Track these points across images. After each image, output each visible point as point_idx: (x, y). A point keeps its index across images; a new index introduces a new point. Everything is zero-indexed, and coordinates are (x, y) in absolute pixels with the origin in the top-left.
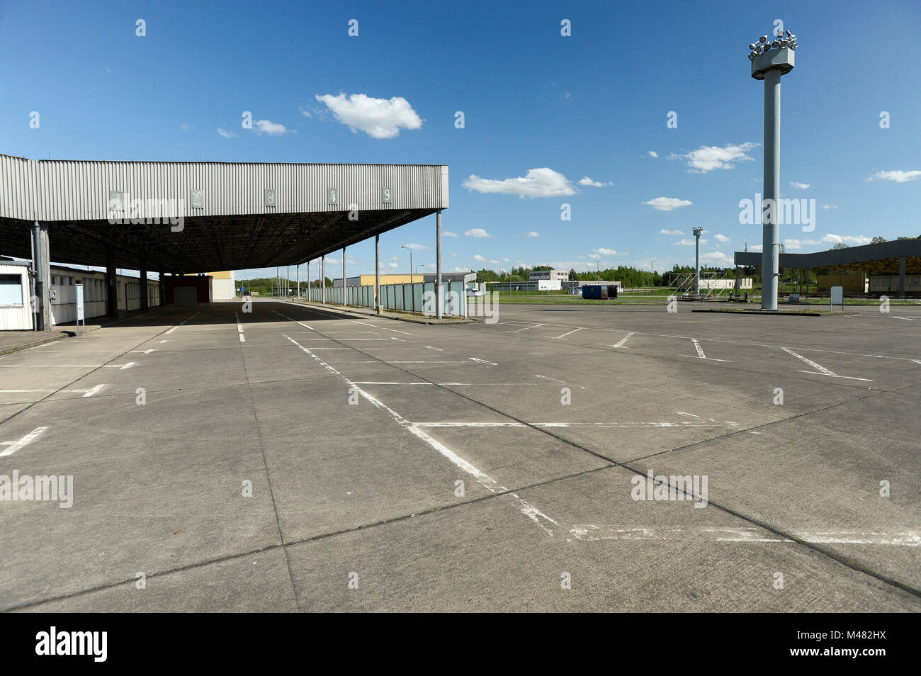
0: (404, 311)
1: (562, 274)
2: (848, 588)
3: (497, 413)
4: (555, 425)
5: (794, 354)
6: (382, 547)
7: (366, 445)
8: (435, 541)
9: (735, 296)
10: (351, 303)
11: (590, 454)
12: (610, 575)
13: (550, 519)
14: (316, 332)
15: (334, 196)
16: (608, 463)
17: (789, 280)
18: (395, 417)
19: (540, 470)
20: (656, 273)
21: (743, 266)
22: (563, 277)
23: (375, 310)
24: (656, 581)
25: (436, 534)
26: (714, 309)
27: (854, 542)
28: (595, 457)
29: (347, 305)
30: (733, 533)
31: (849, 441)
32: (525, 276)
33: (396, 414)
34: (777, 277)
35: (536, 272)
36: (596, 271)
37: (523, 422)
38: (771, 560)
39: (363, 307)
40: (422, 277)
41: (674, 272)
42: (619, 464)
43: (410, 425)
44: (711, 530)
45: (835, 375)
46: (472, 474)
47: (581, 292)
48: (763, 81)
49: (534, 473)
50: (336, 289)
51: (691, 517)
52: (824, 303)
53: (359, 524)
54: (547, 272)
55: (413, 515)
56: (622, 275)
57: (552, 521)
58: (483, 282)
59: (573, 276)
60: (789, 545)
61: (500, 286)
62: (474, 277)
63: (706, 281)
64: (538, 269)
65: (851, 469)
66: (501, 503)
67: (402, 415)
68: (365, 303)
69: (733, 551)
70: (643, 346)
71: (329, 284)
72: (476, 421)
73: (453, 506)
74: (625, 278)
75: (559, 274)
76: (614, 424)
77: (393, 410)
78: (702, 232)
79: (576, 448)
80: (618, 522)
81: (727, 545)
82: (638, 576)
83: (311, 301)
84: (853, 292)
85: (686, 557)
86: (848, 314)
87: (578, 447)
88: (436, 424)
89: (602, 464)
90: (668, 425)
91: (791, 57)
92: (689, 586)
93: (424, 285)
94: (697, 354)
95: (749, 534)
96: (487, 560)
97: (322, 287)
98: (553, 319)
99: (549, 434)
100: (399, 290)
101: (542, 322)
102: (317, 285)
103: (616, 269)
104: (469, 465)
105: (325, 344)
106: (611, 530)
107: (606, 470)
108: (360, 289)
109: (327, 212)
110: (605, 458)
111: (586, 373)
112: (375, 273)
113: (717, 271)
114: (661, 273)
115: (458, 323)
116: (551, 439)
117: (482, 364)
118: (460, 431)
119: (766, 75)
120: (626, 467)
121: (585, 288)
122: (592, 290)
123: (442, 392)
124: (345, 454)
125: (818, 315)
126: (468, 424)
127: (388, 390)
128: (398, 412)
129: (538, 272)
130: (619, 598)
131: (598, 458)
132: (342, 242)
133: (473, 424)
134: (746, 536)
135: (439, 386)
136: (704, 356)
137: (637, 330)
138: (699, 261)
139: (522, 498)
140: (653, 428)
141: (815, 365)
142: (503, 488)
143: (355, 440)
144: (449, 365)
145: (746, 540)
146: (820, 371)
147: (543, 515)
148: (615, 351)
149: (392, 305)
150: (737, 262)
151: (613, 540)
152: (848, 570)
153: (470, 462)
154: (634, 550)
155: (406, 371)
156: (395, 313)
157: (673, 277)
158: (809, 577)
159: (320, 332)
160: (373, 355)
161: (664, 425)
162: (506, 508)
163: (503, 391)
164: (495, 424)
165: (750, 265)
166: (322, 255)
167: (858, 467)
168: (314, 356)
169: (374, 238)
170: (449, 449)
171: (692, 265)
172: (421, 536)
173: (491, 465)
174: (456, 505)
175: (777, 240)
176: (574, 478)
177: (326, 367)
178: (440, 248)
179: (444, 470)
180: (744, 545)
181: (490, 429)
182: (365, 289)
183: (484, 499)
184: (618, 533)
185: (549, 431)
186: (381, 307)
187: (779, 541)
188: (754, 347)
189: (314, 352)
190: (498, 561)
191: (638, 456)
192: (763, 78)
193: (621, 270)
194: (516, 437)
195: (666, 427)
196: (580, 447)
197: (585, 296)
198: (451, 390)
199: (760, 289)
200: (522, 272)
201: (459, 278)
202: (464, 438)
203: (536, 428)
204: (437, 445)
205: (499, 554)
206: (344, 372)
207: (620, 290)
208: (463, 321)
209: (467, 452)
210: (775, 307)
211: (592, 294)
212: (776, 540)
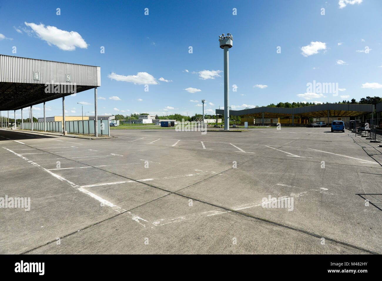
0: (79, 133)
1: (153, 117)
2: (246, 223)
3: (122, 177)
4: (148, 180)
5: (233, 145)
6: (60, 251)
7: (53, 200)
8: (90, 241)
9: (216, 125)
10: (49, 130)
11: (162, 190)
12: (168, 238)
13: (144, 220)
14: (27, 146)
15: (37, 76)
16: (169, 193)
17: (233, 119)
18: (71, 184)
19: (141, 200)
20: (189, 117)
21: (218, 115)
22: (153, 118)
23: (63, 133)
24: (186, 236)
25: (90, 237)
26: (209, 130)
27: (248, 207)
28: (163, 191)
29: (46, 131)
30: (213, 212)
31: (248, 174)
32: (137, 117)
33: (71, 183)
34: (229, 118)
35: (141, 116)
36: (166, 116)
37: (134, 180)
38: (224, 219)
39: (56, 132)
40: (88, 117)
41: (196, 116)
42: (173, 193)
43: (79, 187)
44: (205, 213)
45: (245, 152)
46: (110, 206)
47: (160, 124)
48: (223, 49)
49: (138, 202)
50: (39, 123)
51: (198, 209)
52: (243, 127)
53: (47, 242)
54: (146, 116)
55: (79, 231)
56: (176, 117)
57: (145, 221)
58: (118, 120)
59: (157, 117)
60: (230, 213)
61: (126, 121)
62: (114, 118)
63: (206, 120)
64: (142, 114)
65: (248, 183)
66: (123, 217)
67: (75, 183)
68: (57, 130)
69: (212, 219)
70: (184, 145)
71: (35, 120)
72: (112, 182)
73: (100, 223)
74: (177, 119)
75: (151, 117)
76: (171, 177)
77: (71, 181)
78: (205, 102)
79: (156, 189)
80: (172, 216)
81: (210, 217)
82: (179, 236)
83: (24, 129)
84: (251, 124)
85: (196, 225)
86: (249, 131)
87: (157, 188)
88: (93, 186)
89: (167, 193)
90: (192, 175)
91: (231, 43)
92: (197, 236)
93: (89, 121)
94: (202, 147)
95: (218, 212)
96: (115, 244)
97: (31, 122)
98: (149, 135)
99: (145, 184)
100: (76, 123)
101: (143, 137)
102: (28, 121)
103: (174, 115)
104: (108, 202)
105: (32, 151)
106: (169, 220)
107: (168, 196)
108: (54, 123)
109: (33, 84)
110: (167, 191)
111: (161, 157)
112: (62, 115)
113: (210, 116)
114: (191, 117)
115: (106, 138)
116: (146, 186)
117: (116, 156)
118: (105, 187)
119: (224, 47)
120: (176, 194)
121: (162, 123)
122: (165, 123)
123: (96, 170)
124: (41, 207)
125: (241, 132)
126: (109, 184)
127: (68, 172)
128: (73, 182)
129: (143, 116)
130: (171, 247)
131: (165, 191)
132: (43, 99)
133: (111, 183)
134: (217, 212)
135: (95, 168)
136: (205, 148)
137: (181, 139)
138: (204, 112)
139: (132, 213)
140: (186, 177)
141: (240, 149)
142: (124, 210)
143: (47, 199)
144: (100, 158)
145: (216, 214)
146: (241, 151)
147: (142, 219)
148: (173, 148)
149: (72, 131)
150: (216, 113)
151: (170, 224)
152: (246, 217)
153: (109, 201)
154: (178, 225)
155: (78, 162)
156: (74, 135)
157: (195, 119)
158: (235, 223)
159: (29, 145)
160: (61, 155)
161: (190, 175)
162: (125, 219)
163: (125, 167)
164: (121, 182)
165: (220, 114)
166: (31, 106)
167: (250, 182)
168: (24, 158)
169: (61, 98)
170: (99, 196)
171: (202, 114)
172: (83, 240)
173: (119, 201)
174: (102, 222)
175: (228, 105)
176: (155, 201)
177: (32, 163)
178: (97, 104)
179: (95, 206)
180: (216, 216)
181: (119, 185)
182: (57, 123)
183: (115, 217)
184: (172, 221)
185: (145, 183)
186: (66, 132)
187: (227, 212)
188: (222, 144)
189: (24, 156)
190: (121, 243)
191: (180, 189)
192: (223, 48)
193: (176, 115)
194: (131, 187)
195: (191, 176)
196: (158, 188)
197: (162, 126)
198: (101, 169)
199: (224, 123)
200: (135, 116)
201: (106, 118)
202: (106, 190)
203: (140, 182)
204: (93, 195)
205: (121, 240)
206: (42, 165)
207: (176, 123)
208: (108, 137)
209: (108, 196)
210: (228, 129)
211: (164, 125)
212: (226, 212)
